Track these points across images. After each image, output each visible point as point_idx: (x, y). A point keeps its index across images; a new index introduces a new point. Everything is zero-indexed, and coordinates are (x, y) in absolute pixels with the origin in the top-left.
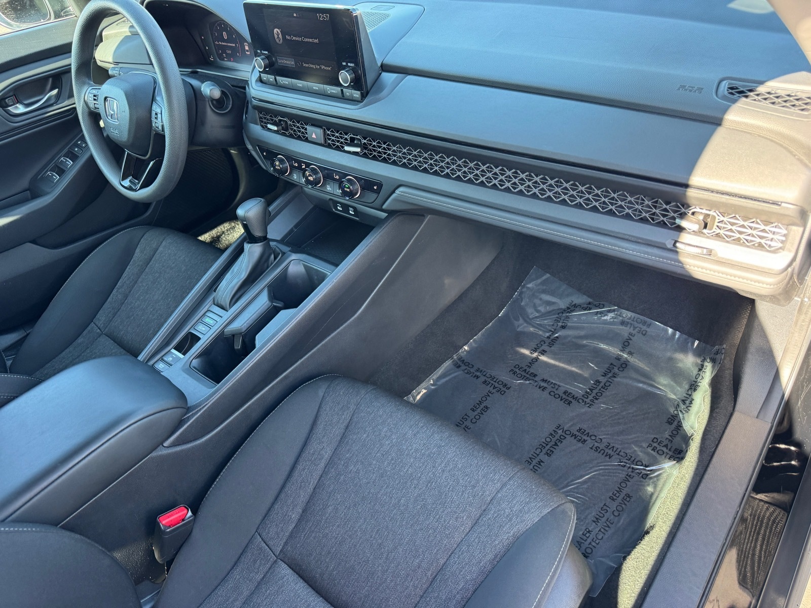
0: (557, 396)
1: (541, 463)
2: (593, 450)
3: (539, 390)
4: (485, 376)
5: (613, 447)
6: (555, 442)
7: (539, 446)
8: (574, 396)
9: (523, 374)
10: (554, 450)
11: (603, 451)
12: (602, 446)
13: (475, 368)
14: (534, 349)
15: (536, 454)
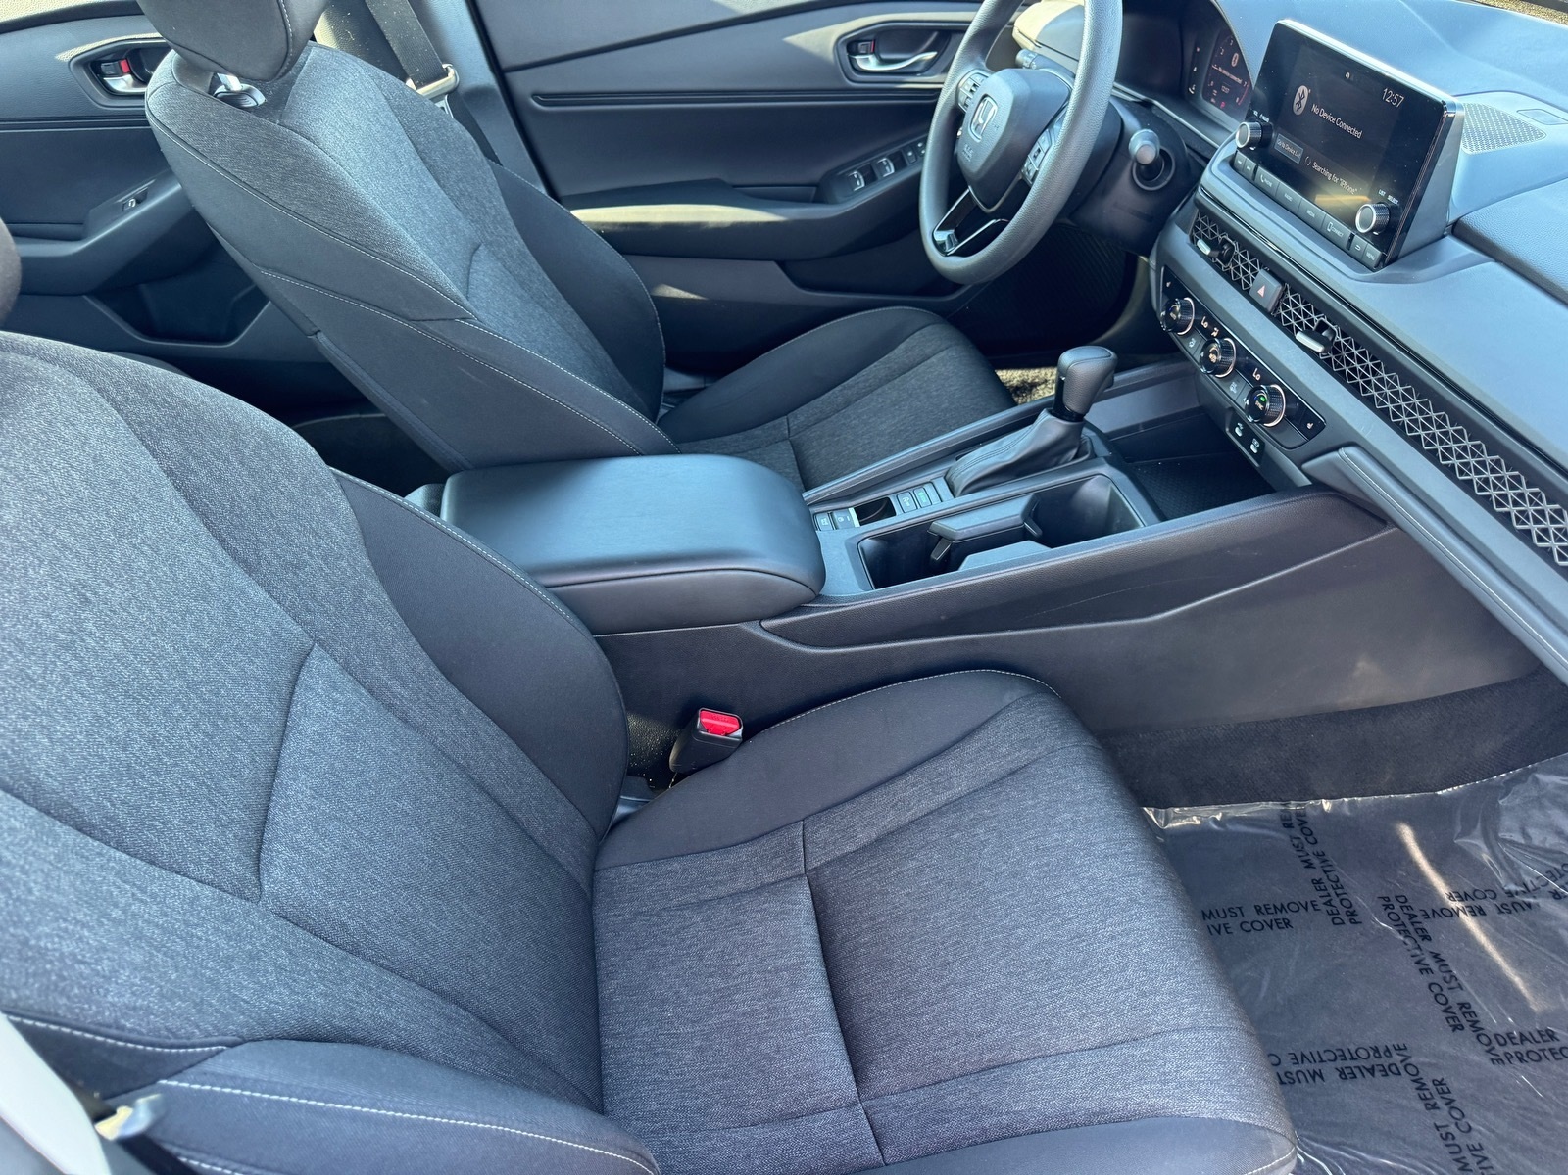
0: (1443, 1000)
1: (1317, 1078)
2: (1437, 1133)
3: (1413, 964)
4: (1325, 872)
5: (1485, 1159)
6: (1373, 1067)
7: (1337, 1050)
8: (1477, 1022)
9: (1405, 919)
10: (1359, 1075)
11: (1457, 1149)
12: (1461, 1139)
13: (1318, 848)
14: (1462, 894)
15: (1320, 1056)
